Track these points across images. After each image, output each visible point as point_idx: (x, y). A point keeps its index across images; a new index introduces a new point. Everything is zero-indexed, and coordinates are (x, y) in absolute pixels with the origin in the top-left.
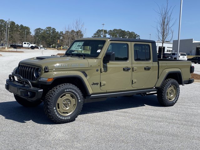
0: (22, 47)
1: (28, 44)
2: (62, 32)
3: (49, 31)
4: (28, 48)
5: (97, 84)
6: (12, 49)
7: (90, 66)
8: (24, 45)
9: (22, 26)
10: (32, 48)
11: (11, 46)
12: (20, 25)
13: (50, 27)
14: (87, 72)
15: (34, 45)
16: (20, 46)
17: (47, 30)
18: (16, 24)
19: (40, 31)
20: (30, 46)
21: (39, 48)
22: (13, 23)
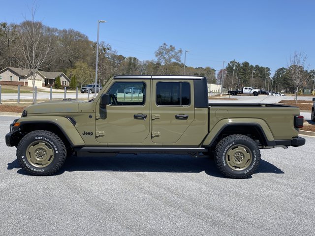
0: (242, 93)
1: (249, 89)
2: (314, 70)
4: (250, 94)
5: (91, 134)
6: (228, 97)
7: (80, 110)
8: (245, 91)
9: (257, 66)
10: (255, 94)
12: (254, 66)
14: (75, 119)
15: (257, 90)
16: (240, 92)
17: (290, 70)
18: (250, 65)
19: (284, 72)
20: (252, 92)
21: (270, 94)
22: (246, 64)
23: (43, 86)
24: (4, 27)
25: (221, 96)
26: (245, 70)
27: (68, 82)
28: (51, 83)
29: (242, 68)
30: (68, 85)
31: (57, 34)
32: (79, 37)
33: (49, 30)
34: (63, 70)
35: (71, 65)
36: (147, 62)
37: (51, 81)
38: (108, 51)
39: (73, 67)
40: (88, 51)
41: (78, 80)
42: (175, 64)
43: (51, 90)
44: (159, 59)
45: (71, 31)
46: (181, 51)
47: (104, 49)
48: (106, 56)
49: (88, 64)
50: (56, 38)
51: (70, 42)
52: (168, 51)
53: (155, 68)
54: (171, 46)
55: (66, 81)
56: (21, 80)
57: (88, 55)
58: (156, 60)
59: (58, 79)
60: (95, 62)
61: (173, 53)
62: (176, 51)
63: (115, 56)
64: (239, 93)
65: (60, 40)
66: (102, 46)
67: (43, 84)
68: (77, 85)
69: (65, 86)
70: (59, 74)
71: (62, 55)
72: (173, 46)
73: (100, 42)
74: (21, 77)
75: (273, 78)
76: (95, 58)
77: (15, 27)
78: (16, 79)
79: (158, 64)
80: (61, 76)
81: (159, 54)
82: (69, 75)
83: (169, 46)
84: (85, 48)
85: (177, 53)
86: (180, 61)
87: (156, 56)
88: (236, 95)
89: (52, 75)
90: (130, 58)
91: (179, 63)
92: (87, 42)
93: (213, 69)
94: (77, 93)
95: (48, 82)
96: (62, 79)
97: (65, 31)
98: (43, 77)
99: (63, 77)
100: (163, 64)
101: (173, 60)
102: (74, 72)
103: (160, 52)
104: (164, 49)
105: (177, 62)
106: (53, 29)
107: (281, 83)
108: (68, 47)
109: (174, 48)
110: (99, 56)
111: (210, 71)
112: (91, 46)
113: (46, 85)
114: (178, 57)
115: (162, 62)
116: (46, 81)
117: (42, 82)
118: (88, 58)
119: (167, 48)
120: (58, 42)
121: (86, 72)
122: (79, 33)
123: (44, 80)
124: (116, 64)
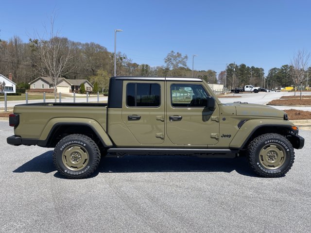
0: (243, 91)
1: (250, 87)
3: (286, 69)
4: (251, 92)
6: (232, 94)
8: (246, 89)
9: (253, 67)
10: (256, 91)
11: (232, 91)
12: (250, 67)
13: (287, 65)
15: (257, 88)
17: (282, 69)
18: (247, 66)
19: (276, 71)
20: (253, 90)
21: (268, 91)
22: (243, 66)
23: (70, 92)
24: (36, 43)
25: (226, 95)
26: (242, 71)
27: (92, 88)
28: (77, 89)
29: (240, 70)
30: (92, 90)
31: (80, 47)
32: (99, 49)
33: (73, 44)
34: (87, 78)
35: (94, 73)
36: (158, 67)
37: (77, 87)
38: (124, 60)
39: (95, 75)
40: (107, 60)
41: (100, 86)
42: (182, 69)
43: (74, 95)
44: (168, 65)
45: (92, 44)
46: (186, 57)
47: (121, 59)
48: (123, 64)
49: (107, 72)
50: (80, 51)
51: (92, 54)
52: (175, 58)
53: (165, 72)
54: (178, 53)
55: (90, 86)
56: (52, 88)
57: (107, 64)
58: (165, 65)
59: (83, 85)
60: (114, 70)
61: (180, 59)
62: (183, 57)
63: (130, 64)
64: (241, 91)
65: (83, 52)
66: (119, 56)
67: (70, 90)
68: (99, 90)
69: (88, 91)
70: (83, 81)
71: (85, 65)
72: (180, 53)
73: (117, 52)
74: (51, 85)
75: (267, 77)
76: (114, 67)
77: (45, 42)
78: (47, 87)
79: (167, 69)
80: (85, 83)
81: (168, 60)
82: (92, 81)
83: (176, 53)
84: (105, 58)
85: (184, 59)
86: (186, 66)
87: (165, 62)
88: (238, 93)
89: (78, 82)
90: (143, 65)
91: (186, 67)
92: (106, 53)
93: (214, 72)
94: (98, 97)
95: (74, 89)
96: (86, 85)
97: (87, 44)
98: (70, 85)
99: (86, 83)
100: (171, 69)
101: (180, 65)
102: (96, 79)
103: (168, 58)
104: (172, 56)
105: (183, 66)
106: (77, 43)
107: (275, 81)
108: (90, 58)
109: (180, 55)
110: (117, 64)
111: (212, 73)
112: (110, 56)
113: (72, 91)
114: (184, 62)
115: (170, 67)
116: (73, 87)
117: (70, 88)
118: (108, 67)
119: (174, 55)
120: (82, 54)
121: (106, 78)
122: (99, 46)
123: (71, 87)
124: (131, 71)
